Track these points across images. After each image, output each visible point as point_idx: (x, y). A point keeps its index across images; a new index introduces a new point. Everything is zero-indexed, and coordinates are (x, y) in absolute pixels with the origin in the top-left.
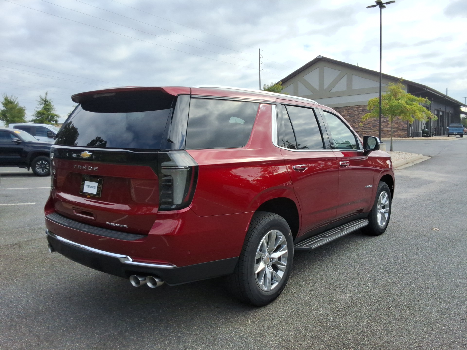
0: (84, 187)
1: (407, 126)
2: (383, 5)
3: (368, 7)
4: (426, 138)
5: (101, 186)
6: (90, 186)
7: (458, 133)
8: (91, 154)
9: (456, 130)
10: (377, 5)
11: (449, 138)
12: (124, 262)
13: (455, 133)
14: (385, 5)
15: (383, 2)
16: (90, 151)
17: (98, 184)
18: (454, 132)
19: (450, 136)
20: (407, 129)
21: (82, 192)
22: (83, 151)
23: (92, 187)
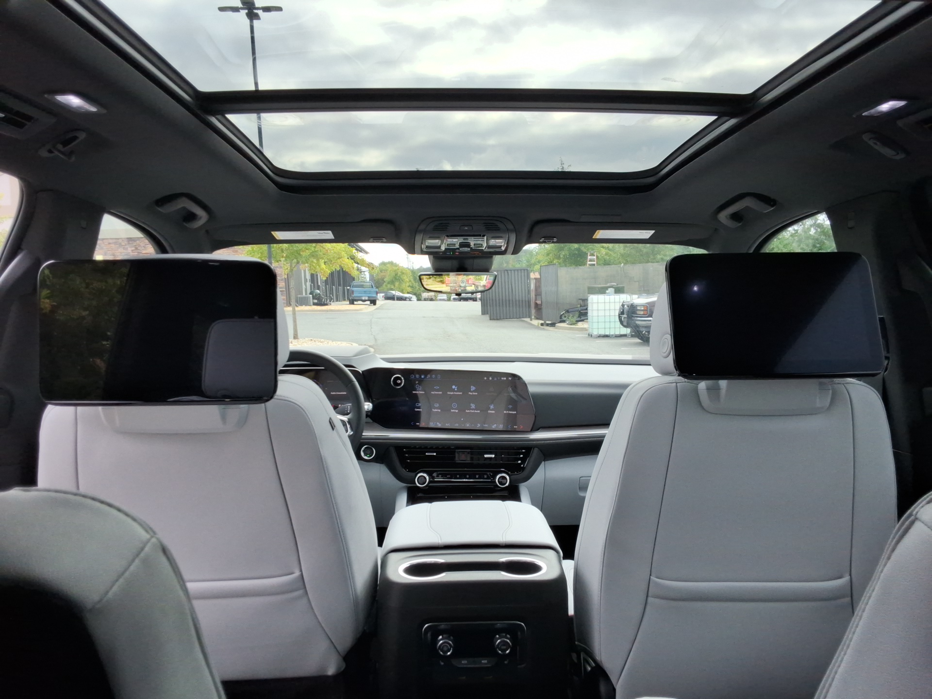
1: (286, 284)
2: (256, 11)
3: (222, 9)
4: (319, 308)
7: (368, 297)
9: (365, 292)
10: (242, 8)
11: (352, 307)
13: (363, 299)
14: (260, 12)
15: (257, 5)
18: (362, 297)
19: (355, 303)
20: (284, 289)
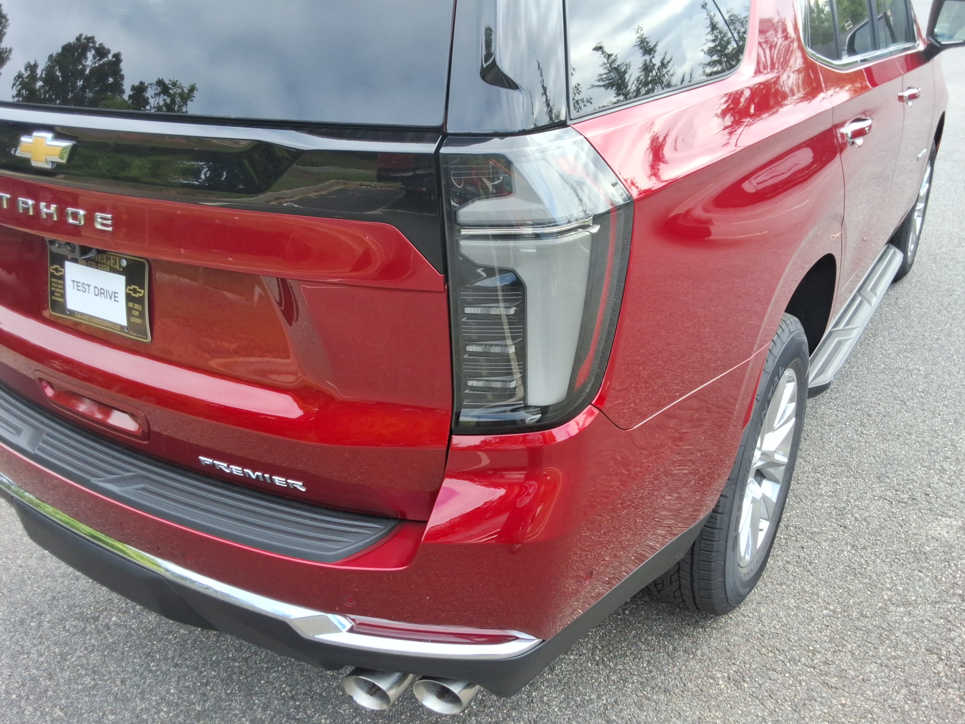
0: (64, 288)
5: (144, 293)
6: (92, 288)
8: (65, 148)
12: (316, 636)
16: (60, 133)
17: (128, 283)
21: (60, 306)
22: (28, 128)
23: (101, 292)
